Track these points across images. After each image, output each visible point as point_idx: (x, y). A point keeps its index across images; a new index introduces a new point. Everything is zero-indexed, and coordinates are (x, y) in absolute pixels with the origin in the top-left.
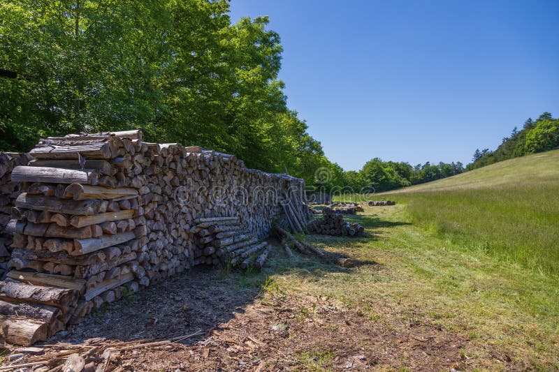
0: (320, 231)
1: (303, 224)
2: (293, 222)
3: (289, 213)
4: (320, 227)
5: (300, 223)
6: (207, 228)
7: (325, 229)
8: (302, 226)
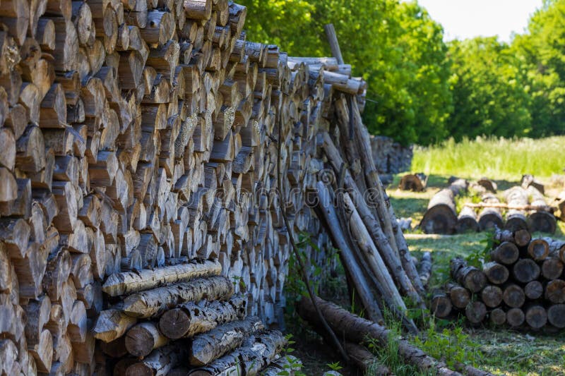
0: (481, 311)
1: (408, 284)
2: (370, 274)
3: (351, 235)
4: (479, 296)
5: (397, 282)
6: (155, 320)
7: (505, 307)
8: (403, 292)
